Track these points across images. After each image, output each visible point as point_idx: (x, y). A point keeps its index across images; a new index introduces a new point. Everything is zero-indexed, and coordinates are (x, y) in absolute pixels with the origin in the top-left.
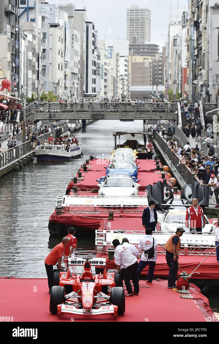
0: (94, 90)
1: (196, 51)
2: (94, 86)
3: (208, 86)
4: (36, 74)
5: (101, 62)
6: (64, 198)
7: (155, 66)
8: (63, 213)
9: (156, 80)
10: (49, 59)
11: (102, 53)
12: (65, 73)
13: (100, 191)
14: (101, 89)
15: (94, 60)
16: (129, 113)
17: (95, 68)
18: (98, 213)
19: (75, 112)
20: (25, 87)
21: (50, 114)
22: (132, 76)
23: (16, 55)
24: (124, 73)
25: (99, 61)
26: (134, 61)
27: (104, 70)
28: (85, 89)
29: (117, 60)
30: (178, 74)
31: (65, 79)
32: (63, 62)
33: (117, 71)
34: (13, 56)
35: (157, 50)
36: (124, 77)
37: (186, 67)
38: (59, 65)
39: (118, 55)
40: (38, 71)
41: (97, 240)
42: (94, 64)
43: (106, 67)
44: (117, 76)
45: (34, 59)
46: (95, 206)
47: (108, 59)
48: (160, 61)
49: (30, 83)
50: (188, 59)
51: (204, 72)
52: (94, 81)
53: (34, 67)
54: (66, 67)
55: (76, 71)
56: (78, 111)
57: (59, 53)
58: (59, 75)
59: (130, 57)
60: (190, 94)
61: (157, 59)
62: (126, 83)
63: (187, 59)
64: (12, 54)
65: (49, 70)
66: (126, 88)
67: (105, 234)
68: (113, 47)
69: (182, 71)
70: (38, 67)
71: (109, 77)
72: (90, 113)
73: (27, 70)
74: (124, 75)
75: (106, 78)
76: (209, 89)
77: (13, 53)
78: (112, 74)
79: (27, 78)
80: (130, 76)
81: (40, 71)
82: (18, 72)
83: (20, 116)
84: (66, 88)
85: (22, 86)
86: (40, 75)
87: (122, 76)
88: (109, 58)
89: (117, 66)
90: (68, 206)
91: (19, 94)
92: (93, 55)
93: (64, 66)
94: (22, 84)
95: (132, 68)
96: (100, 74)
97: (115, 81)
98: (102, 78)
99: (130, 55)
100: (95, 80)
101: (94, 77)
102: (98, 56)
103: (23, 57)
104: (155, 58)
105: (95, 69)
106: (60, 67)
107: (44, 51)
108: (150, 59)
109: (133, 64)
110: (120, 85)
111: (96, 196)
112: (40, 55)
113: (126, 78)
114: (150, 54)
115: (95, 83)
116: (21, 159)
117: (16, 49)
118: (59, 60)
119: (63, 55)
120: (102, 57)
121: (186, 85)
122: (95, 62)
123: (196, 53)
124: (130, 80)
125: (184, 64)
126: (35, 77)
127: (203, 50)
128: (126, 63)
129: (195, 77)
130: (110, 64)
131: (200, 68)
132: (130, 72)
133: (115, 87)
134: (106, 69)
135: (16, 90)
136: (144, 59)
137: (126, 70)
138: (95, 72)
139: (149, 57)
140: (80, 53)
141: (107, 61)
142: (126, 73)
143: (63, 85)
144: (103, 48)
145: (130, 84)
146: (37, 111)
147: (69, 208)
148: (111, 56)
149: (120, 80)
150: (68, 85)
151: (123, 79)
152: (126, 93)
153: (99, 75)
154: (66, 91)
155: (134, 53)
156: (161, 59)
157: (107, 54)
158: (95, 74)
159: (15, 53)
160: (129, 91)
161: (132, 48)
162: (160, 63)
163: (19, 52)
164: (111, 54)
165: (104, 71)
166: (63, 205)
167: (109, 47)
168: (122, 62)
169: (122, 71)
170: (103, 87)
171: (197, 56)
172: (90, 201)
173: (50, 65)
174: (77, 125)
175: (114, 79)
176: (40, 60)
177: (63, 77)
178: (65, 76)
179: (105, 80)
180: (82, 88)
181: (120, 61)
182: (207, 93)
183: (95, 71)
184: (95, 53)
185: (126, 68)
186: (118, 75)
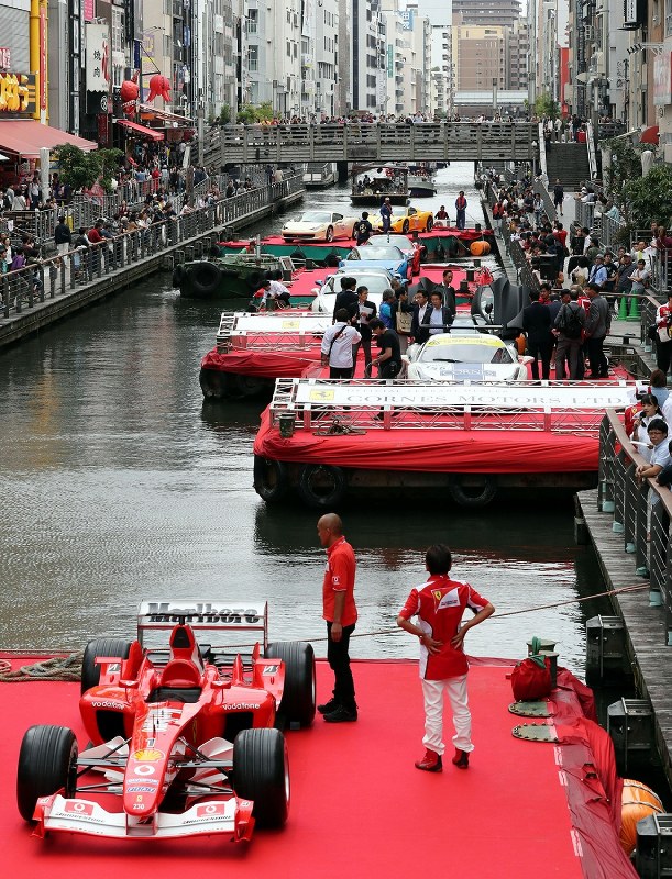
0: (372, 101)
1: (585, 8)
2: (371, 91)
3: (608, 86)
4: (234, 65)
5: (389, 39)
6: (237, 319)
7: (510, 47)
8: (231, 349)
9: (514, 79)
10: (264, 31)
11: (390, 18)
12: (303, 63)
13: (315, 304)
14: (387, 99)
15: (371, 33)
16: (432, 146)
17: (372, 52)
18: (307, 349)
19: (312, 145)
20: (209, 94)
21: (258, 151)
22: (460, 71)
23: (184, 22)
24: (441, 63)
25: (383, 38)
26: (464, 37)
27: (394, 55)
28: (350, 99)
29: (426, 35)
30: (552, 61)
31: (304, 77)
32: (298, 39)
33: (426, 59)
34: (178, 25)
35: (518, 12)
36: (441, 72)
37: (567, 46)
38: (289, 44)
39: (426, 23)
40: (240, 58)
41: (276, 398)
42: (372, 42)
43: (400, 50)
44: (426, 71)
45: (229, 32)
46: (302, 333)
47: (404, 33)
48: (522, 37)
49: (219, 83)
50: (571, 29)
51: (599, 54)
52: (372, 81)
53: (228, 48)
54: (305, 50)
55: (329, 58)
56: (319, 144)
57: (289, 19)
58: (290, 67)
59: (455, 29)
60: (575, 105)
61: (515, 32)
62: (446, 86)
63: (568, 28)
64: (175, 19)
65: (265, 55)
66: (446, 97)
67: (296, 387)
68: (416, 6)
69: (559, 56)
70: (239, 50)
71: (407, 74)
72: (345, 147)
73: (212, 56)
74: (441, 68)
75: (401, 74)
76: (608, 93)
77: (177, 17)
78: (413, 65)
79: (213, 73)
80: (455, 70)
81: (243, 57)
82: (191, 61)
83: (192, 156)
84: (305, 96)
85: (200, 90)
86: (243, 68)
87: (437, 69)
88: (405, 29)
89: (426, 47)
90: (244, 334)
91: (192, 108)
92: (368, 23)
93: (299, 48)
94: (201, 87)
95: (460, 52)
96: (387, 65)
97: (420, 82)
98: (391, 74)
99: (454, 23)
100: (374, 78)
101: (372, 72)
102: (380, 25)
103: (200, 26)
104: (510, 29)
105: (374, 55)
106: (291, 50)
107: (253, 13)
108: (499, 33)
109: (461, 42)
110: (432, 91)
111: (305, 314)
112: (243, 23)
113: (446, 74)
114: (502, 22)
115: (374, 85)
116: (179, 248)
117: (184, 11)
118: (290, 33)
119: (299, 24)
120: (390, 28)
121: (567, 85)
122: (373, 39)
123: (585, 15)
124: (455, 80)
125: (562, 40)
126: (231, 71)
127: (598, 6)
128: (446, 41)
129: (583, 67)
130: (408, 43)
131: (593, 46)
132: (455, 60)
133: (421, 96)
134: (398, 55)
135: (185, 100)
136: (487, 32)
137: (445, 57)
138: (372, 62)
139: (499, 29)
140: (337, 20)
141: (401, 37)
142: (446, 63)
143: (299, 90)
144: (392, 7)
145: (455, 89)
146: (228, 145)
147: (245, 338)
148: (411, 25)
149: (433, 79)
150: (311, 88)
151: (439, 77)
152: (445, 108)
153: (383, 67)
154: (305, 104)
155: (466, 18)
156: (523, 32)
157: (401, 20)
158: (374, 66)
159: (181, 18)
160: (453, 104)
161: (461, 7)
162: (523, 42)
163: (191, 16)
164: (410, 21)
165: (395, 60)
166: (233, 333)
167: (408, 6)
168: (436, 39)
169: (437, 60)
170: (391, 94)
171: (588, 20)
172: (291, 324)
173: (267, 45)
174: (325, 177)
175: (418, 76)
176: (243, 34)
177: (298, 72)
178: (304, 69)
179: (398, 80)
180: (343, 97)
181: (431, 37)
182: (606, 100)
183: (374, 58)
184: (374, 18)
185: (446, 52)
186: (429, 67)
